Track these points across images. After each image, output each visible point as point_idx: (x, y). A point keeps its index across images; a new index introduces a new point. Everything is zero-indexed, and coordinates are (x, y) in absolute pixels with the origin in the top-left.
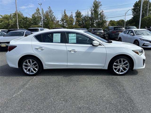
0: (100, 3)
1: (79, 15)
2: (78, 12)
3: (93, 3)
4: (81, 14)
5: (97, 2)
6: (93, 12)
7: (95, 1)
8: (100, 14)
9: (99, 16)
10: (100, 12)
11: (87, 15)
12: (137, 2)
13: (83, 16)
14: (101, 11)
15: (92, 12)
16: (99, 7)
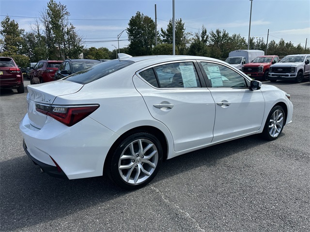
0: (63, 8)
1: (14, 30)
2: (9, 22)
3: (49, 6)
4: (19, 29)
5: (56, 5)
6: (50, 26)
7: (52, 2)
8: (68, 33)
9: (66, 37)
10: (66, 27)
11: (37, 30)
12: (133, 17)
13: (25, 34)
14: (69, 27)
15: (47, 27)
16: (62, 16)
